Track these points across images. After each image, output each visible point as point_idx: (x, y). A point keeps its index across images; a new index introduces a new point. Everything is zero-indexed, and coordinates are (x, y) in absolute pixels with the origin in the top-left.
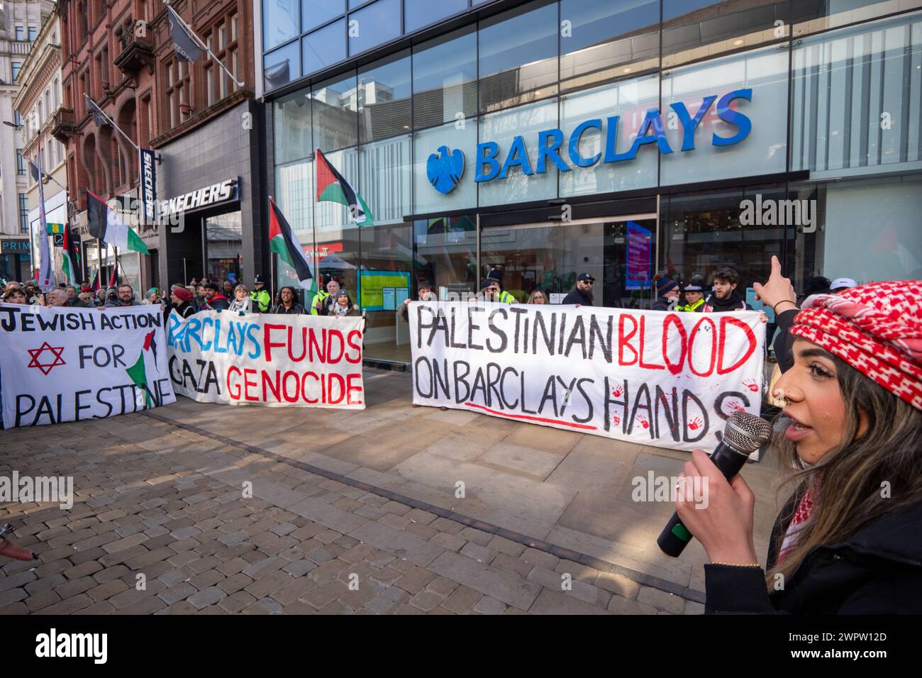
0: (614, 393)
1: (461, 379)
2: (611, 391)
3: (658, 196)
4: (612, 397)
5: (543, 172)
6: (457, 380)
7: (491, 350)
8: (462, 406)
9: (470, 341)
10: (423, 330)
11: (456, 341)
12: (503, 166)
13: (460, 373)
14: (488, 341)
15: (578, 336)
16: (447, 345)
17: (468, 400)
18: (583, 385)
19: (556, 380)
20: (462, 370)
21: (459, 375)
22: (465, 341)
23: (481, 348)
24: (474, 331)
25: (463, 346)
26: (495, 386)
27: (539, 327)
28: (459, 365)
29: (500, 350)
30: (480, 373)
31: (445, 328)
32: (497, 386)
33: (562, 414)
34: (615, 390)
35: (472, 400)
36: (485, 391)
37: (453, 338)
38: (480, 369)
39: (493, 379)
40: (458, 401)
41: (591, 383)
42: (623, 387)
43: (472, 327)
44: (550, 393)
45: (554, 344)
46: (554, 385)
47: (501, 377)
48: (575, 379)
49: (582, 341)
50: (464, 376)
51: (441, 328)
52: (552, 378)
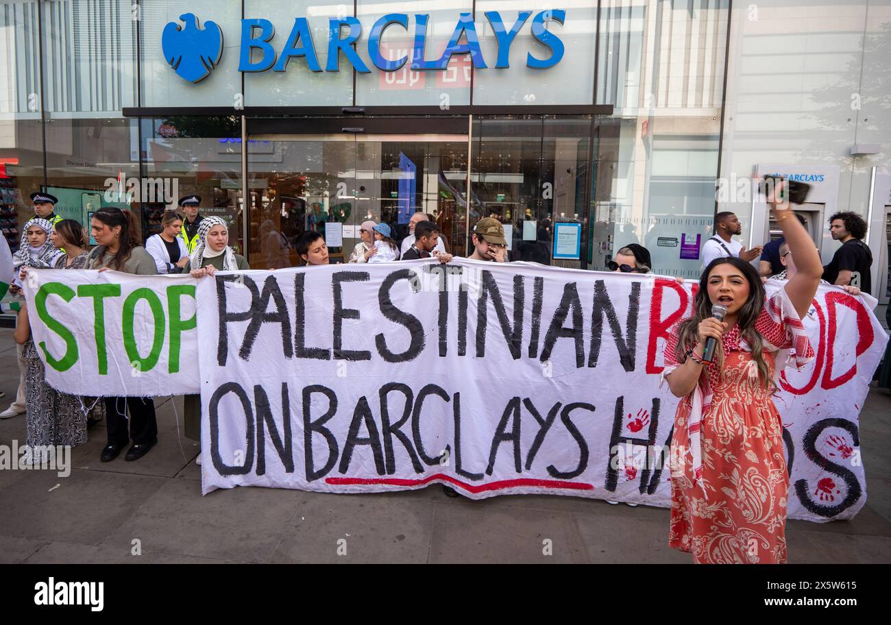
0: (631, 424)
1: (319, 426)
2: (626, 421)
3: (471, 116)
4: (626, 432)
5: (333, 70)
6: (309, 428)
7: (389, 357)
8: (320, 484)
9: (337, 343)
10: (230, 325)
11: (309, 344)
12: (279, 55)
13: (316, 413)
14: (380, 340)
15: (568, 323)
16: (288, 353)
17: (334, 473)
18: (574, 415)
19: (522, 405)
20: (320, 404)
21: (314, 417)
22: (329, 345)
23: (365, 355)
24: (346, 323)
25: (324, 354)
26: (402, 429)
27: (490, 304)
28: (313, 395)
29: (407, 356)
30: (362, 408)
31: (281, 316)
32: (407, 429)
33: (528, 467)
34: (633, 419)
35: (344, 468)
36: (376, 446)
37: (300, 337)
38: (363, 399)
39: (395, 415)
40: (311, 476)
41: (589, 411)
42: (649, 413)
43: (341, 314)
44: (509, 429)
45: (520, 337)
46: (517, 416)
47: (413, 408)
48: (559, 405)
49: (576, 333)
50: (325, 418)
51: (272, 318)
52: (515, 402)
